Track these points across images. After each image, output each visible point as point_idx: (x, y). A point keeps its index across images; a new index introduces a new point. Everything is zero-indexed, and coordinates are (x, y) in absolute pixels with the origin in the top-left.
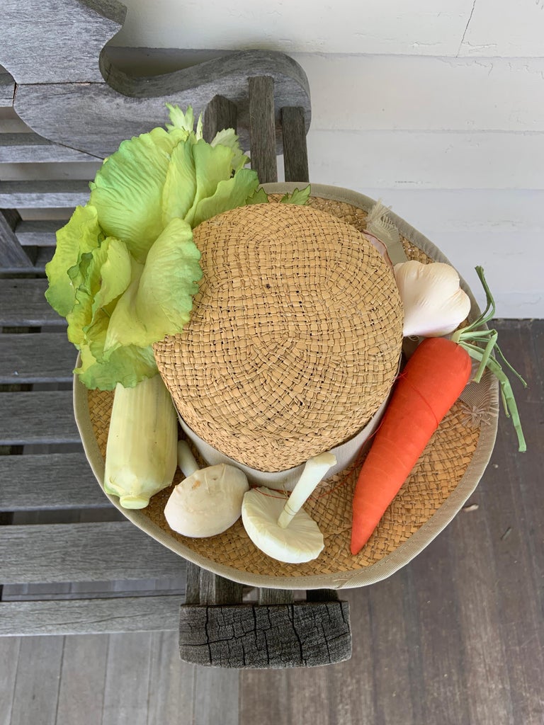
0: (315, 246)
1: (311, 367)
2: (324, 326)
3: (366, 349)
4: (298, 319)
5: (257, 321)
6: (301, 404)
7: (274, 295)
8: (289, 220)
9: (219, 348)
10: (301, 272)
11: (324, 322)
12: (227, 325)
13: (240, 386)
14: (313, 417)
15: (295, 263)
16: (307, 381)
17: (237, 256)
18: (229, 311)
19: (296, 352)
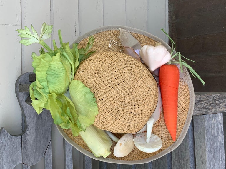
0: (115, 66)
1: (133, 103)
2: (131, 90)
3: (145, 90)
4: (123, 92)
5: (112, 98)
6: (136, 114)
7: (112, 88)
8: (102, 60)
9: (106, 111)
10: (116, 77)
11: (130, 89)
12: (104, 104)
13: (117, 118)
14: (140, 116)
15: (113, 75)
16: (134, 108)
17: (95, 81)
18: (103, 99)
19: (127, 102)
